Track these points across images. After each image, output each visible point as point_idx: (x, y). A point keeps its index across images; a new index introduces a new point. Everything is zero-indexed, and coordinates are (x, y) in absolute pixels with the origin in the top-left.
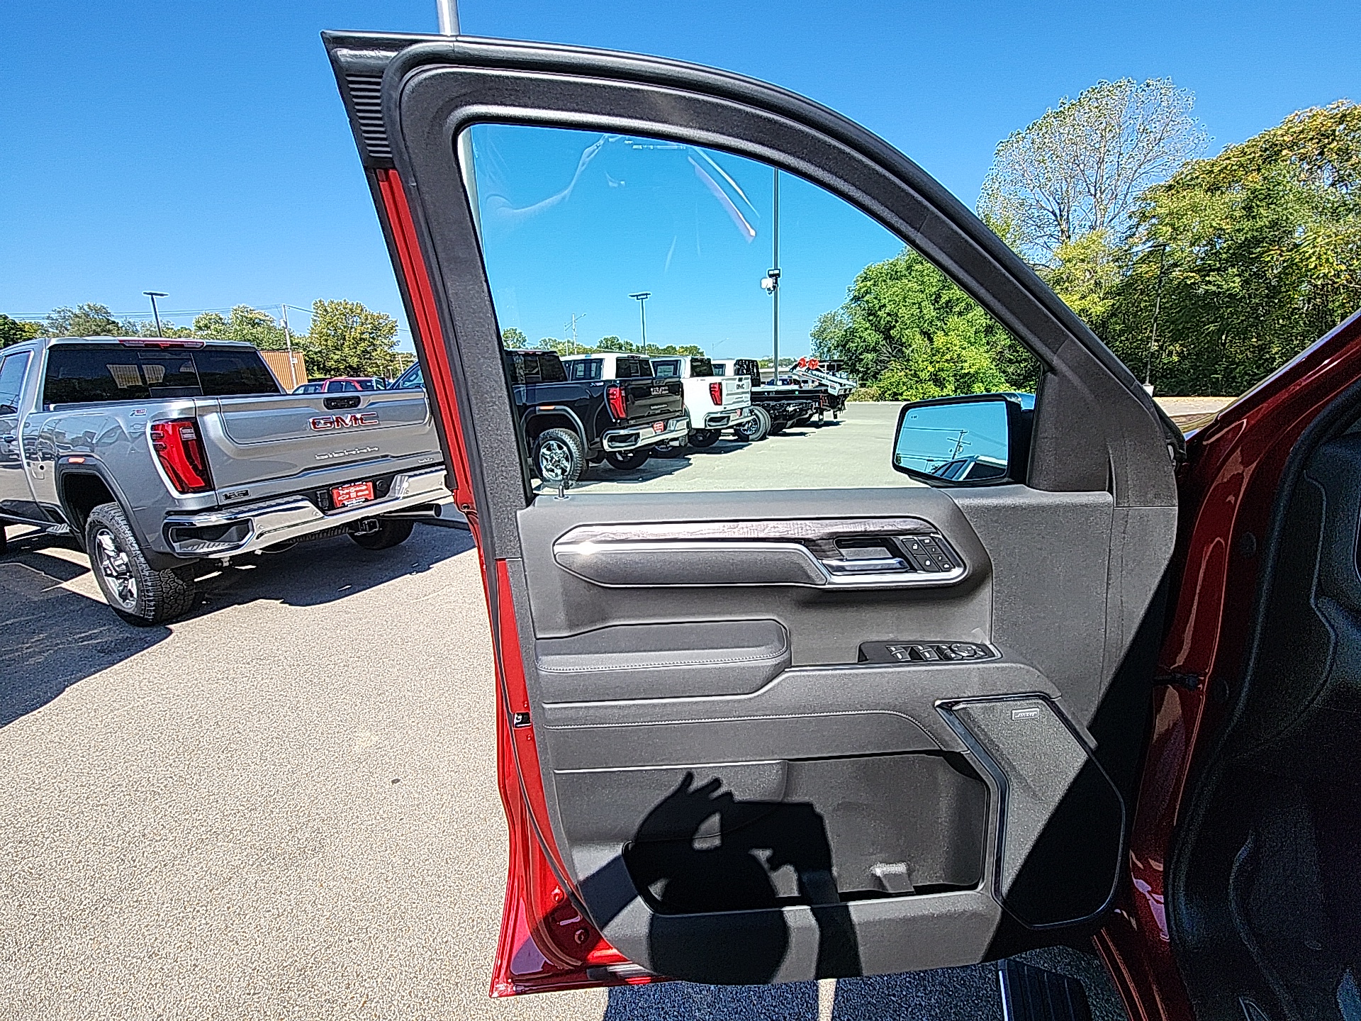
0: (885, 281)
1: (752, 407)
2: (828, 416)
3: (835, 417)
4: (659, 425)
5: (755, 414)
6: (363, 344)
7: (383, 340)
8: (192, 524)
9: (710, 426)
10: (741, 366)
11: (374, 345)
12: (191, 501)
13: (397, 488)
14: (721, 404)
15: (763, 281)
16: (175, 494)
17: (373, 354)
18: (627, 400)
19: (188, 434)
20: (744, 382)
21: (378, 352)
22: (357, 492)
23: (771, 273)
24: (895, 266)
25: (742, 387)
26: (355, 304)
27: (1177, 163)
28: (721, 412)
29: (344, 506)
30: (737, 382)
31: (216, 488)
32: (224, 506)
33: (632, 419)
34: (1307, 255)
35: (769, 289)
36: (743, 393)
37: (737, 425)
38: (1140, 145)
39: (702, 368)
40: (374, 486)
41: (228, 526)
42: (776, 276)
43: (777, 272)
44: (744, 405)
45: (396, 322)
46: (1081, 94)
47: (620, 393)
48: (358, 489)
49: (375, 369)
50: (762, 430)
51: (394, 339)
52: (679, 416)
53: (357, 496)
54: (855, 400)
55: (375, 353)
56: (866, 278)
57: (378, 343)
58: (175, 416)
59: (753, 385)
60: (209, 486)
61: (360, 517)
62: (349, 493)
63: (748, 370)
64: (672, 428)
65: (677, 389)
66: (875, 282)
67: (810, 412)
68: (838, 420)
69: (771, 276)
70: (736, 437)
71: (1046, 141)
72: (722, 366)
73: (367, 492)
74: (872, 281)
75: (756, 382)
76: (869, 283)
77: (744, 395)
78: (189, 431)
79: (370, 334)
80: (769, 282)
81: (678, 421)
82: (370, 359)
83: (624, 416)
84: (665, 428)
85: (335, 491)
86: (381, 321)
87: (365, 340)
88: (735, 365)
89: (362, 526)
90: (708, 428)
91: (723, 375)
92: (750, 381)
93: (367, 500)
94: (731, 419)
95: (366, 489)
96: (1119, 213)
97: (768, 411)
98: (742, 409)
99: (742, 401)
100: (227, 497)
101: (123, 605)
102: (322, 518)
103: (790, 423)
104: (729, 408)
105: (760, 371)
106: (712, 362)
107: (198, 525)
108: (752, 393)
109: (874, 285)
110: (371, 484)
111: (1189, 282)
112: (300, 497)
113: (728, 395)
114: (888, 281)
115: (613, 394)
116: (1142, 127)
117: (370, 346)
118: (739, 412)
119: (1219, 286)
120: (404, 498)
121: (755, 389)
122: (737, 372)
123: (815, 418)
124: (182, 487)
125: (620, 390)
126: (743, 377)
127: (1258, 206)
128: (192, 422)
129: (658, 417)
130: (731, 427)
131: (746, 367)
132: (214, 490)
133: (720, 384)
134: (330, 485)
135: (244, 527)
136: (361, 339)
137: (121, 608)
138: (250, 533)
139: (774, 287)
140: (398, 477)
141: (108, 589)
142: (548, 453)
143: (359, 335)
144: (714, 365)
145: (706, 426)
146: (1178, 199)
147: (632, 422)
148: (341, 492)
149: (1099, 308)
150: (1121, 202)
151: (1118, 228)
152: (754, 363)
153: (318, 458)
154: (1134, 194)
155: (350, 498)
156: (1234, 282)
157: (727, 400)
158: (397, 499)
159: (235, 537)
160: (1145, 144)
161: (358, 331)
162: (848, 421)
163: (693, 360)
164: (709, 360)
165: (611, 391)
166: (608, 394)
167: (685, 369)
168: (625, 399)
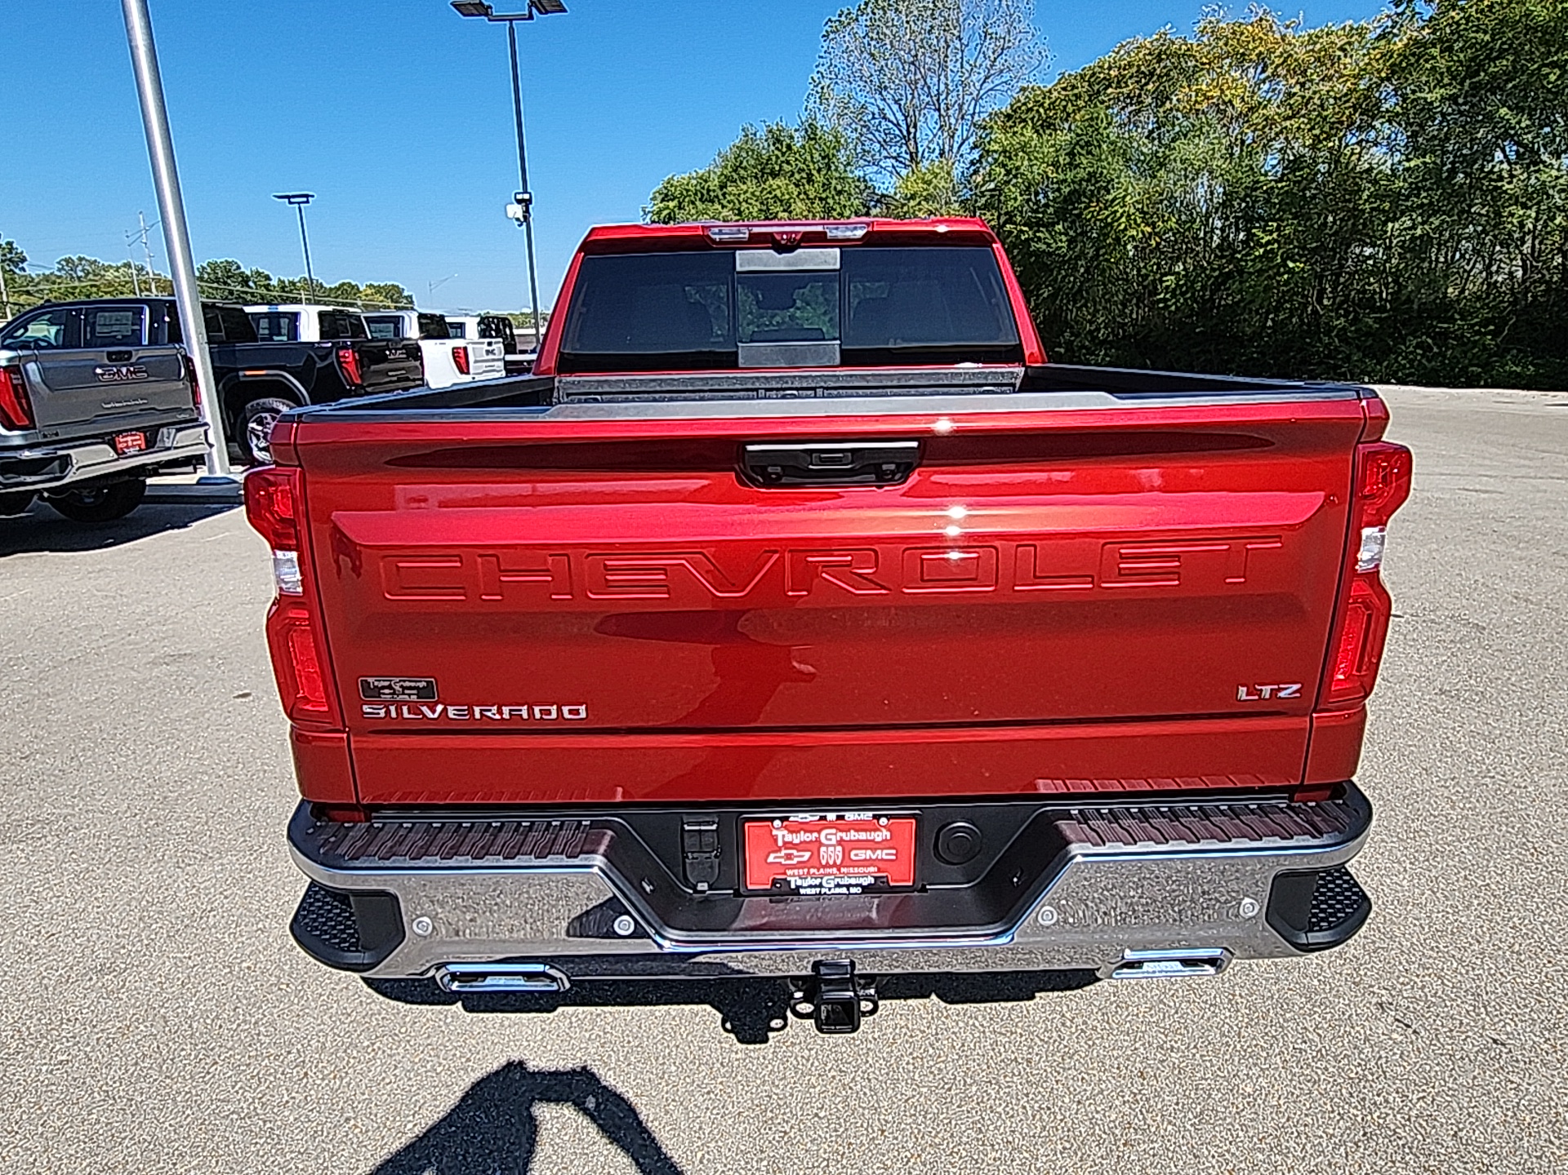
0: (693, 203)
8: (16, 458)
10: (488, 326)
12: (16, 438)
13: (166, 439)
14: (468, 373)
15: (509, 207)
16: (3, 430)
18: (362, 364)
19: (15, 380)
20: (494, 346)
22: (133, 441)
23: (519, 197)
24: (706, 181)
25: (492, 352)
29: (125, 453)
30: (486, 347)
31: (37, 426)
33: (369, 386)
34: (1118, 215)
35: (518, 219)
36: (494, 360)
39: (435, 327)
40: (145, 437)
41: (49, 460)
42: (526, 203)
43: (526, 196)
47: (354, 356)
48: (133, 438)
53: (134, 445)
56: (666, 195)
58: (4, 363)
59: (507, 352)
60: (32, 425)
62: (126, 441)
63: (498, 330)
65: (415, 352)
66: (680, 203)
69: (519, 202)
72: (461, 326)
73: (140, 442)
74: (676, 202)
75: (510, 348)
76: (671, 204)
77: (496, 363)
78: (16, 376)
80: (516, 210)
83: (359, 382)
85: (117, 438)
88: (479, 324)
91: (463, 336)
92: (501, 345)
93: (140, 449)
95: (139, 439)
96: (967, 137)
99: (495, 371)
100: (45, 436)
102: (117, 459)
105: (516, 332)
106: (448, 320)
107: (22, 459)
108: (507, 363)
109: (680, 208)
110: (142, 435)
111: (1023, 238)
113: (476, 362)
114: (698, 203)
115: (344, 357)
119: (1049, 245)
120: (177, 447)
121: (509, 357)
122: (483, 334)
124: (11, 425)
125: (354, 352)
126: (493, 340)
127: (1080, 154)
128: (16, 369)
131: (492, 327)
132: (35, 428)
133: (465, 349)
134: (114, 432)
135: (63, 462)
138: (70, 467)
139: (525, 217)
142: (260, 428)
144: (450, 324)
146: (1014, 133)
147: (369, 389)
148: (123, 439)
152: (504, 322)
153: (105, 406)
155: (129, 445)
156: (1061, 241)
157: (475, 368)
158: (169, 449)
159: (57, 469)
163: (421, 316)
164: (442, 317)
165: (341, 353)
166: (338, 357)
167: (412, 331)
168: (360, 363)
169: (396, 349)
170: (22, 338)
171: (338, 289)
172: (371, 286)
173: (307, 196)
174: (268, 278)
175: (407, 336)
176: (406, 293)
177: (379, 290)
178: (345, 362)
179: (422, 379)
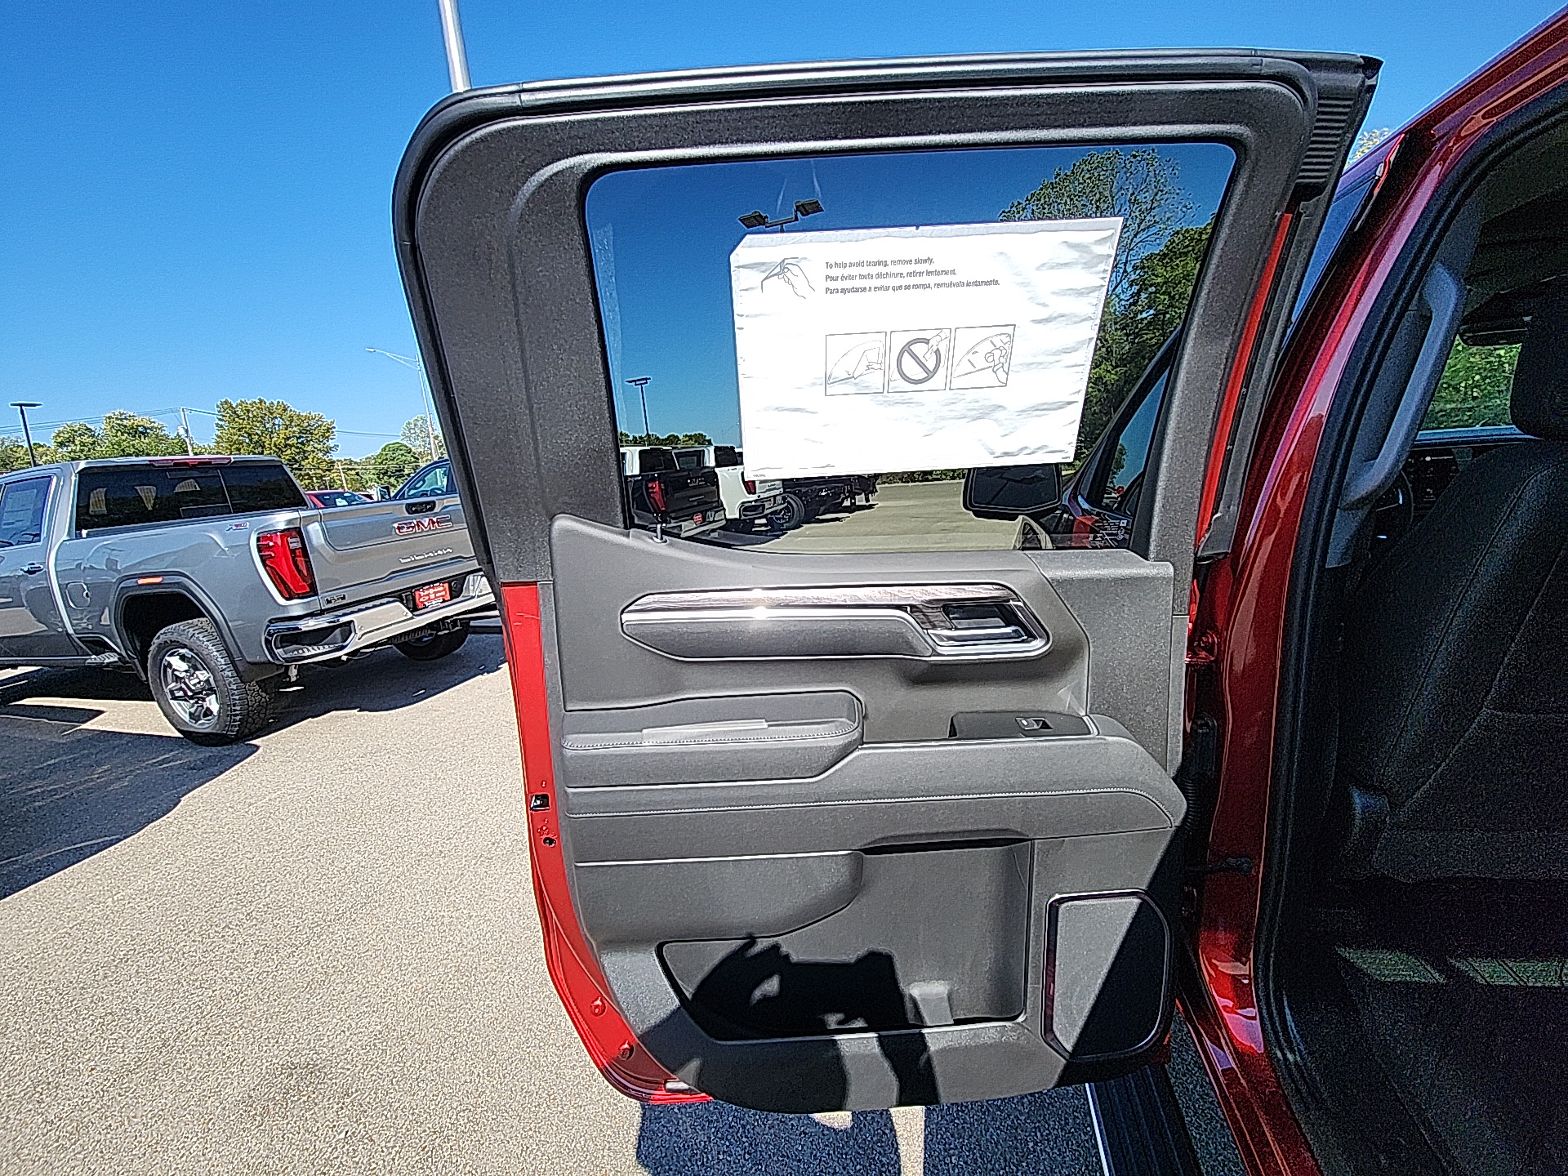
1: (785, 495)
2: (860, 500)
3: (867, 500)
4: (698, 518)
5: (789, 502)
6: (289, 452)
7: (316, 445)
8: (297, 629)
9: (745, 515)
11: (304, 452)
12: (296, 607)
13: (471, 588)
14: (755, 493)
16: (281, 601)
17: (303, 463)
18: (667, 494)
19: (294, 543)
21: (310, 460)
22: (435, 593)
26: (275, 403)
27: (1168, 232)
28: (756, 501)
29: (426, 607)
31: (319, 592)
32: (326, 610)
33: (673, 511)
36: (776, 481)
37: (771, 513)
38: (1133, 214)
39: (727, 457)
40: (450, 587)
41: (332, 629)
44: (777, 492)
45: (333, 423)
46: (1074, 165)
47: (660, 486)
48: (436, 590)
49: (307, 482)
50: (796, 517)
51: (331, 443)
52: (716, 507)
53: (436, 597)
54: (884, 483)
55: (307, 461)
57: (309, 449)
58: (282, 526)
60: (314, 592)
61: (441, 617)
62: (428, 595)
64: (711, 519)
65: (712, 479)
67: (843, 496)
68: (871, 503)
70: (769, 527)
71: (1046, 211)
73: (443, 593)
77: (776, 483)
78: (294, 540)
79: (298, 438)
81: (716, 512)
82: (300, 470)
83: (665, 508)
84: (704, 519)
85: (417, 593)
86: (312, 423)
87: (291, 446)
89: (444, 625)
90: (743, 517)
93: (444, 601)
94: (766, 507)
95: (442, 590)
96: (1121, 281)
97: (801, 499)
98: (775, 497)
99: (775, 489)
100: (329, 602)
101: (196, 726)
102: (412, 618)
103: (822, 509)
104: (762, 496)
106: (736, 450)
107: (304, 629)
110: (446, 585)
112: (391, 599)
113: (761, 483)
115: (653, 488)
116: (1133, 198)
117: (299, 453)
118: (772, 499)
120: (479, 596)
123: (847, 503)
124: (289, 593)
125: (660, 484)
128: (296, 531)
129: (697, 509)
130: (765, 517)
132: (317, 595)
134: (414, 587)
135: (348, 629)
136: (286, 446)
137: (192, 730)
138: (353, 634)
140: (471, 577)
141: (175, 712)
143: (283, 441)
145: (740, 516)
146: (1172, 268)
147: (674, 515)
148: (422, 594)
149: (1113, 376)
150: (1121, 271)
151: (1122, 297)
153: (403, 561)
154: (1133, 262)
155: (429, 599)
157: (760, 488)
158: (473, 597)
159: (339, 638)
160: (1137, 214)
161: (282, 436)
162: (880, 504)
163: (717, 449)
164: (733, 448)
165: (650, 485)
166: (647, 488)
167: (710, 460)
168: (665, 493)
169: (696, 478)
170: (422, 489)
171: (666, 439)
172: (686, 436)
173: (646, 379)
174: (627, 436)
175: (707, 465)
176: (707, 438)
177: (690, 437)
178: (653, 492)
179: (718, 501)
